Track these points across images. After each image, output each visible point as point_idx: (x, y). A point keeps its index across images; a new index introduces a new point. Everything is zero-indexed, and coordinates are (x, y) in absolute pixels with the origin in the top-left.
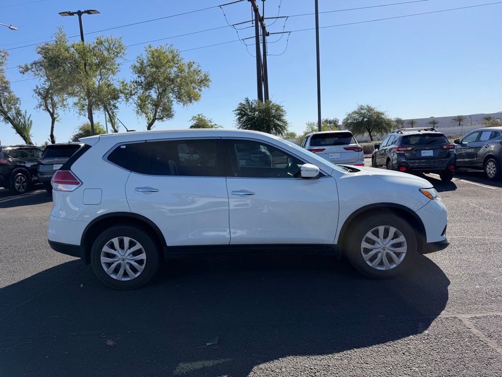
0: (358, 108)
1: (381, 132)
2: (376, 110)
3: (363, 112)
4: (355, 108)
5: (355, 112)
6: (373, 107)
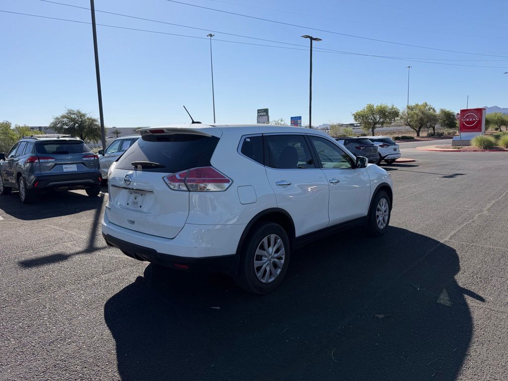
0: (67, 112)
1: (95, 139)
2: (88, 116)
3: (73, 116)
4: (64, 112)
5: (63, 117)
6: (83, 112)
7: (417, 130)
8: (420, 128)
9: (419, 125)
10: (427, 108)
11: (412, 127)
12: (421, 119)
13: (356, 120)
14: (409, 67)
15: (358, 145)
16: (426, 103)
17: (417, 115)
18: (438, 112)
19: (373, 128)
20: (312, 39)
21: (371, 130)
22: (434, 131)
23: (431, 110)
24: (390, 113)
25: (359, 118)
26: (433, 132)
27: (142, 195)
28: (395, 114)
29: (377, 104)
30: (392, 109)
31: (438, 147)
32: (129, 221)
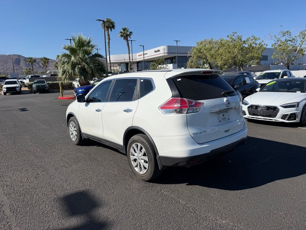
32: (226, 131)
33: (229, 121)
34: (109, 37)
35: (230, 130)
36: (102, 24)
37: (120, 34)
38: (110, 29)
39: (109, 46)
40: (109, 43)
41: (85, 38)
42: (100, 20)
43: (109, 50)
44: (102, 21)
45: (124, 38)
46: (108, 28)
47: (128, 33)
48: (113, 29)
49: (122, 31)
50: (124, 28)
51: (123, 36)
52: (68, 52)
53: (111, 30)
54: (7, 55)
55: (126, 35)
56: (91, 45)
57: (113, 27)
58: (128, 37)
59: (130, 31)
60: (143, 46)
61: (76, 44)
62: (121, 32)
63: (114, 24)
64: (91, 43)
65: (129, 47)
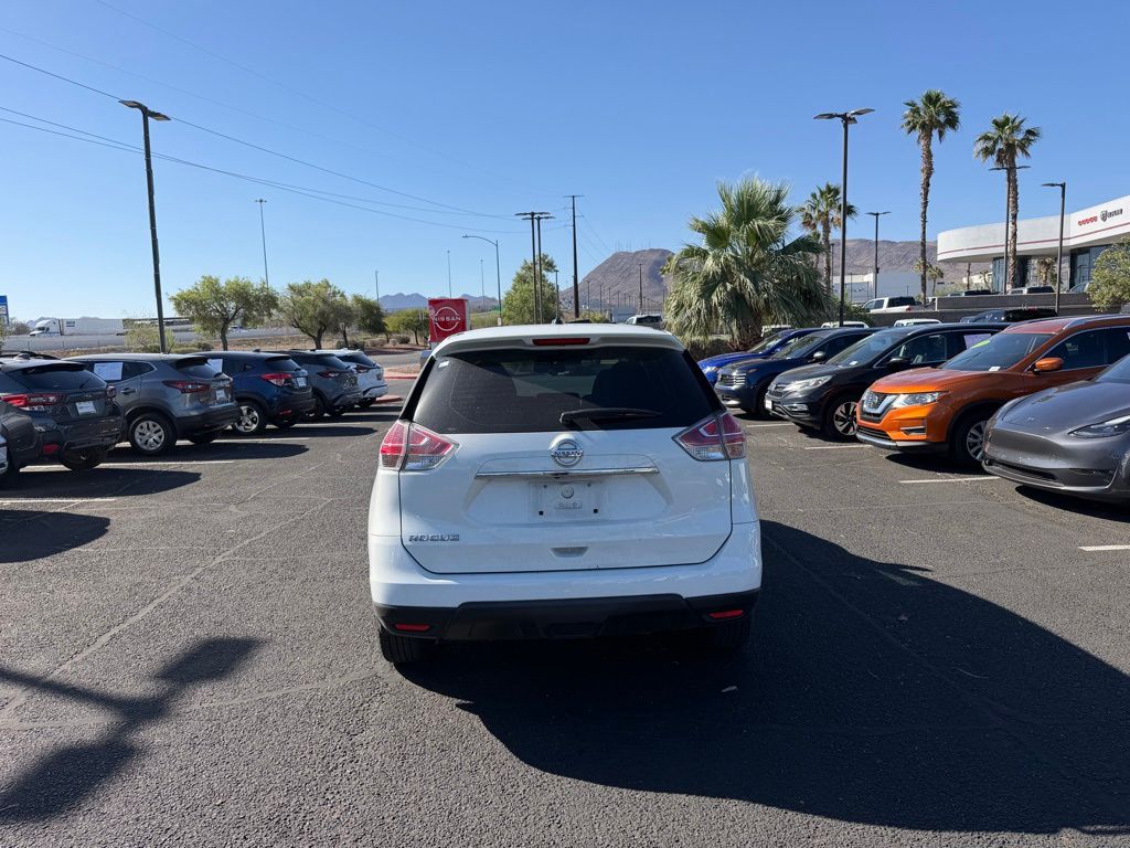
7: (316, 335)
8: (320, 333)
9: (319, 327)
10: (330, 291)
11: (304, 330)
12: (322, 314)
13: (180, 312)
14: (261, 201)
15: (322, 369)
16: (327, 283)
17: (315, 306)
18: (350, 300)
19: (224, 331)
20: (146, 113)
21: (218, 334)
22: (345, 336)
23: (338, 298)
24: (258, 299)
25: (189, 307)
26: (343, 340)
27: (589, 485)
28: (270, 301)
29: (226, 277)
30: (262, 290)
31: (395, 371)
32: (563, 552)
33: (595, 516)
34: (930, 164)
35: (588, 551)
36: (906, 117)
37: (981, 145)
38: (935, 133)
39: (926, 198)
40: (928, 185)
41: (764, 185)
42: (831, 116)
43: (925, 212)
44: (839, 116)
45: (999, 160)
46: (927, 129)
47: (1019, 136)
48: (949, 132)
49: (992, 131)
50: (1000, 118)
51: (992, 153)
52: (701, 242)
53: (941, 134)
54: (633, 251)
55: (1007, 147)
56: (781, 212)
57: (952, 121)
58: (1018, 151)
59: (1026, 126)
60: (1063, 186)
61: (731, 209)
62: (986, 138)
63: (954, 110)
64: (784, 204)
65: (1017, 194)
